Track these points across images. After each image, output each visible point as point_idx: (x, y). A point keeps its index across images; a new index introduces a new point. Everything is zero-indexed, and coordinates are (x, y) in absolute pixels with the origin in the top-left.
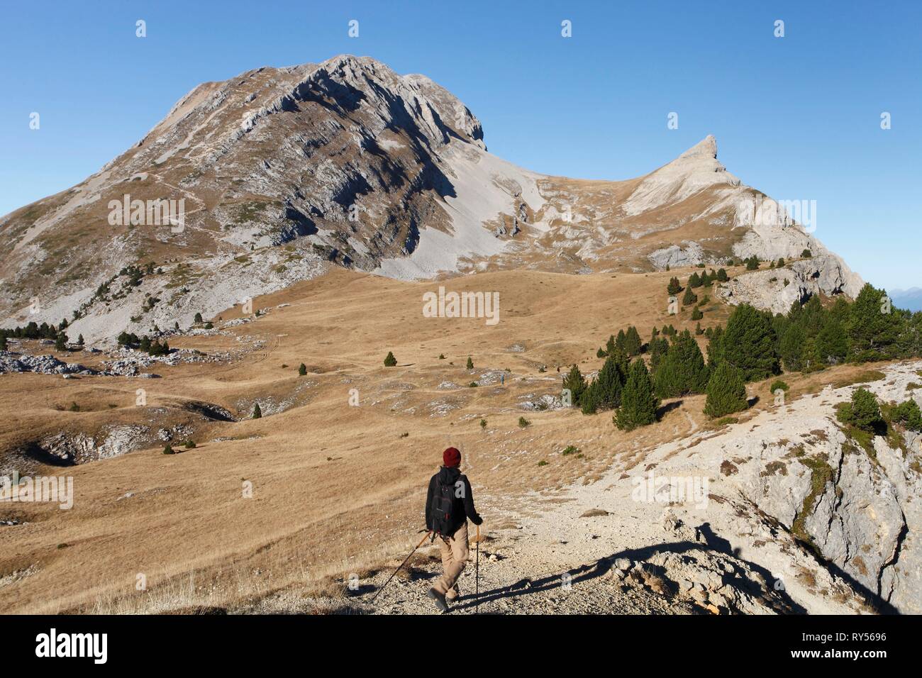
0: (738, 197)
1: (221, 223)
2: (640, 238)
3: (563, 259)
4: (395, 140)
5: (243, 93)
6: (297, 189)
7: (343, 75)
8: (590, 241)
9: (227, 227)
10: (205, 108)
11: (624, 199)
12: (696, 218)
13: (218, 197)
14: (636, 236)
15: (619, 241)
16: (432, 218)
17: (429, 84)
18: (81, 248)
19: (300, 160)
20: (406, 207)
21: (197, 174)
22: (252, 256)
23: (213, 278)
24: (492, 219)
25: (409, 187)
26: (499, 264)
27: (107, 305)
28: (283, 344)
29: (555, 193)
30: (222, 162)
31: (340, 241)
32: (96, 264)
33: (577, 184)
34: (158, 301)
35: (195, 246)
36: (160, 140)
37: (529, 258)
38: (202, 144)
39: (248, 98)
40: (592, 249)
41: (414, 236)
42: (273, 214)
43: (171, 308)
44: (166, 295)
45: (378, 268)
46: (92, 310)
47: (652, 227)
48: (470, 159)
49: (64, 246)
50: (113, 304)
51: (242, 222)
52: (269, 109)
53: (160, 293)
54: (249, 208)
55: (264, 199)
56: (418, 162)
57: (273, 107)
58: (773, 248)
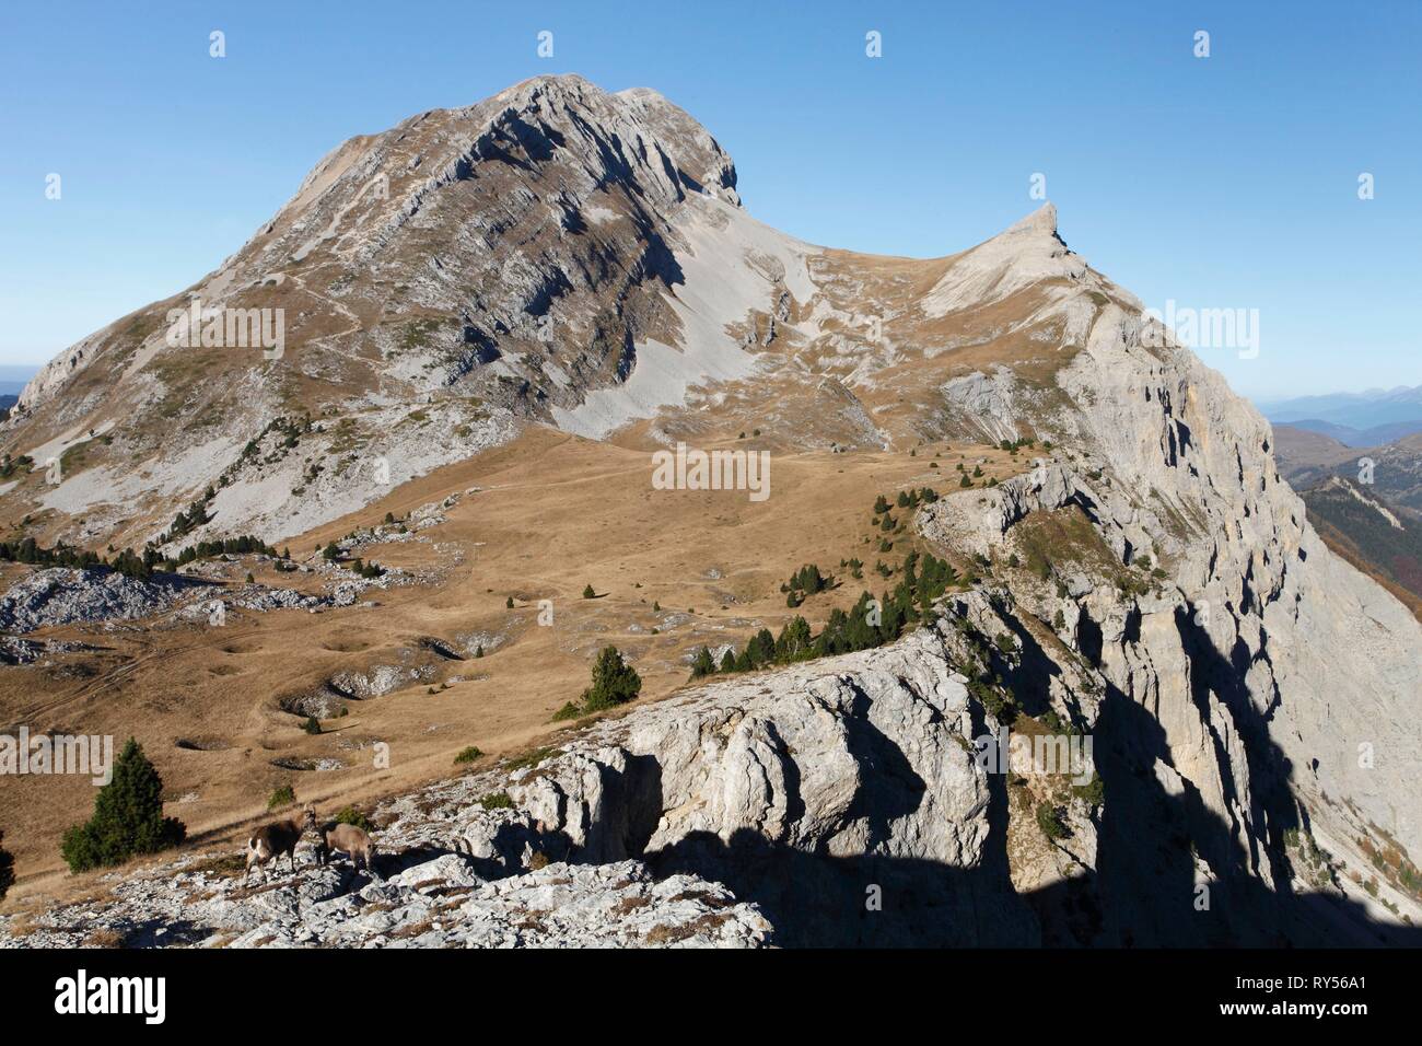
0: (1072, 302)
1: (383, 349)
2: (936, 357)
3: (824, 393)
4: (608, 207)
5: (404, 154)
6: (477, 297)
7: (537, 109)
8: (868, 359)
9: (390, 355)
10: (355, 178)
11: (924, 292)
12: (1015, 328)
13: (377, 312)
14: (930, 353)
15: (907, 360)
16: (655, 325)
17: (659, 102)
18: (209, 383)
19: (481, 254)
20: (620, 311)
21: (350, 278)
22: (430, 412)
23: (385, 441)
24: (739, 321)
25: (626, 280)
26: (741, 396)
27: (260, 470)
28: (483, 557)
29: (831, 277)
30: (381, 260)
31: (533, 369)
32: (232, 405)
33: (864, 262)
34: (322, 469)
35: (352, 383)
36: (298, 226)
37: (781, 389)
38: (352, 232)
39: (411, 163)
40: (869, 371)
41: (630, 355)
42: (449, 337)
43: (338, 479)
44: (331, 462)
45: (581, 406)
46: (241, 476)
47: (954, 339)
48: (714, 225)
49: (188, 379)
50: (266, 469)
51: (409, 348)
52: (440, 180)
53: (323, 458)
54: (417, 328)
55: (436, 314)
56: (639, 239)
57: (444, 176)
58: (1110, 376)
